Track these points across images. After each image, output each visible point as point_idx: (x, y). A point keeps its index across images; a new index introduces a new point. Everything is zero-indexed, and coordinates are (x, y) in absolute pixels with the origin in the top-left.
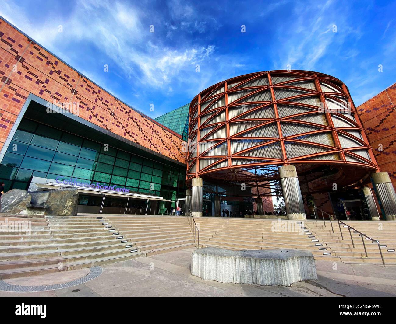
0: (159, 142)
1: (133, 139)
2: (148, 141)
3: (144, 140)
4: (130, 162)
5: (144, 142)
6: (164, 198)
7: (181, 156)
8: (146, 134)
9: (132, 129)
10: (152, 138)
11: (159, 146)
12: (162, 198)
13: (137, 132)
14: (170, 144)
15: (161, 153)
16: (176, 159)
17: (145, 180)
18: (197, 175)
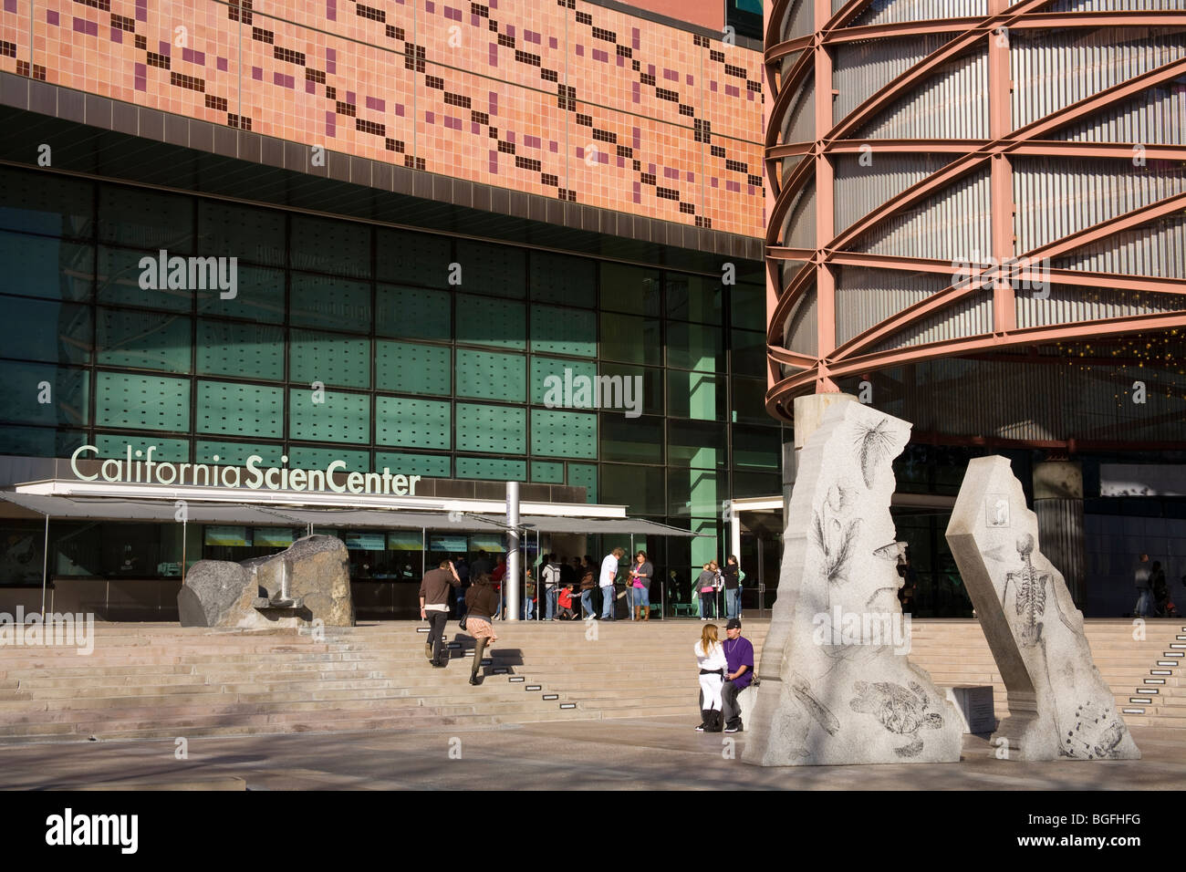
0: (545, 110)
1: (380, 141)
2: (476, 131)
3: (448, 133)
4: (373, 282)
5: (449, 144)
6: (631, 515)
7: (722, 182)
8: (456, 84)
9: (363, 75)
10: (493, 97)
11: (554, 147)
12: (620, 512)
13: (399, 87)
14: (634, 108)
15: (573, 194)
16: (689, 219)
17: (485, 394)
18: (824, 372)
